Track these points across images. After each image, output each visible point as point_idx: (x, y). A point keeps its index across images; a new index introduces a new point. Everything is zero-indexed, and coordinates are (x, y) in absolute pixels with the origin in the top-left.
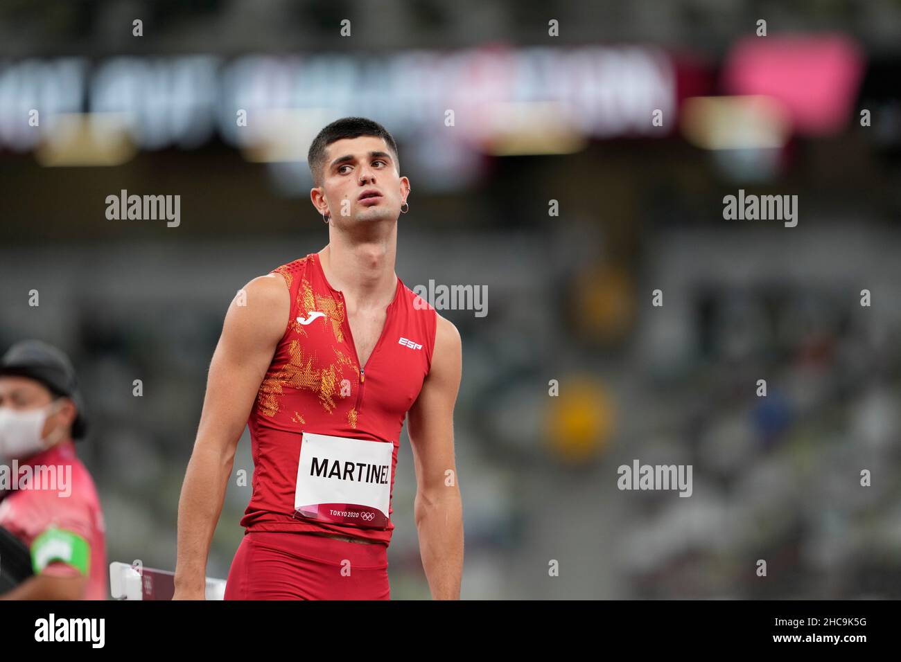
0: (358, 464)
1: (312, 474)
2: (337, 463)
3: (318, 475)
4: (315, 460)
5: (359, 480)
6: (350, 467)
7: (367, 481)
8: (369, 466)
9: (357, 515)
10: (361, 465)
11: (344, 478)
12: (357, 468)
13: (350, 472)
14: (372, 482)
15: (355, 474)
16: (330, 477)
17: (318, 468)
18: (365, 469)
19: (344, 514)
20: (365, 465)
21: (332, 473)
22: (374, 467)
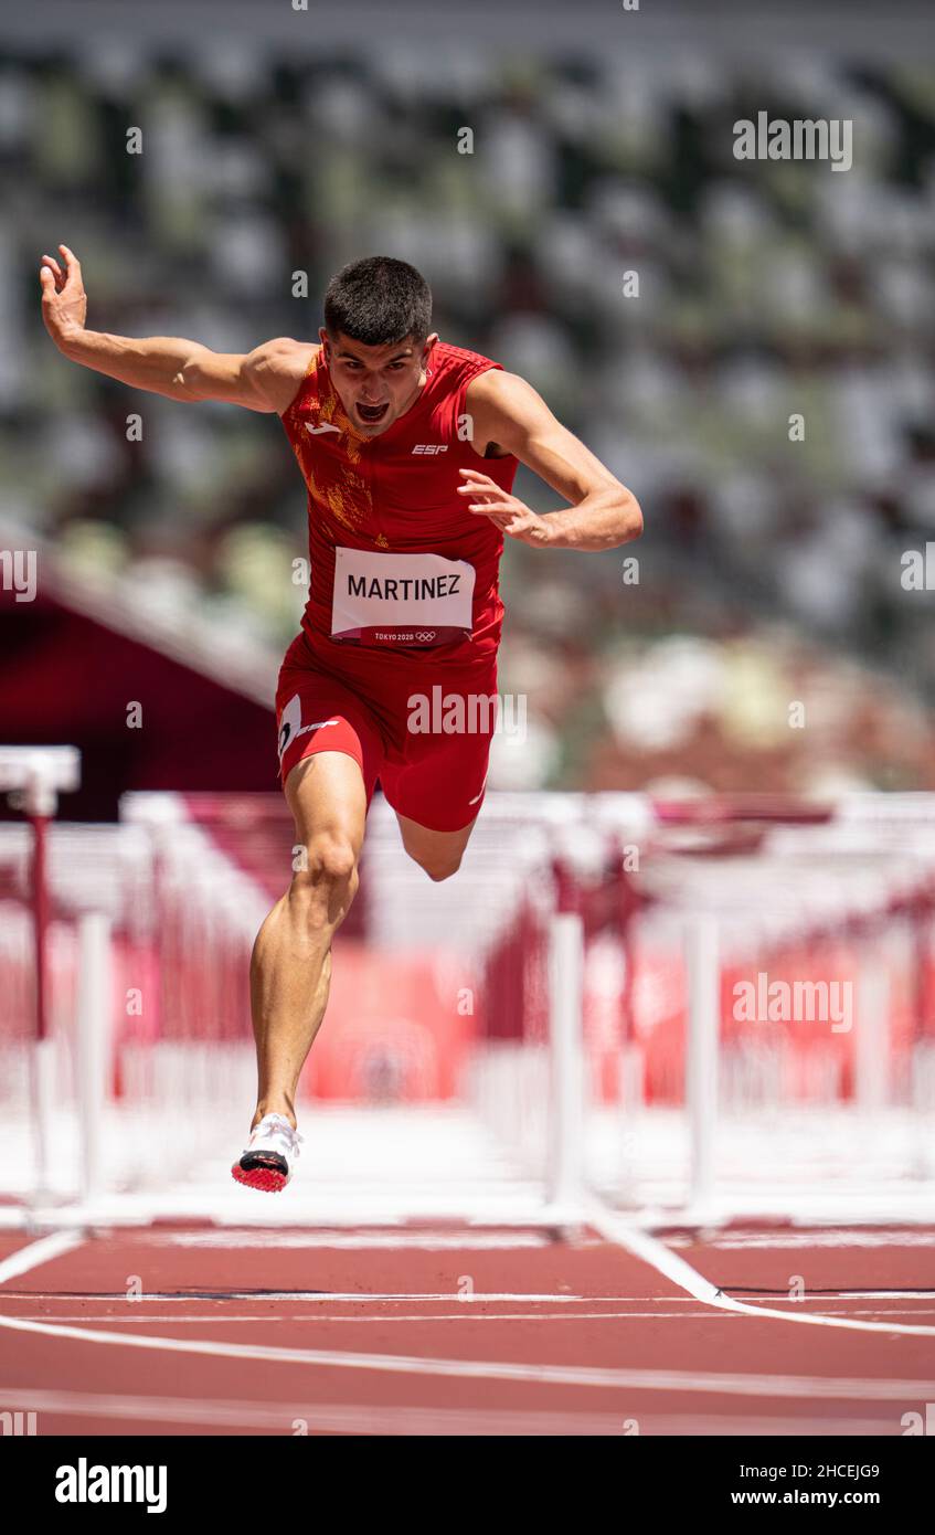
0: (401, 581)
1: (350, 593)
2: (375, 581)
3: (357, 593)
4: (351, 579)
5: (406, 598)
6: (391, 586)
7: (417, 598)
8: (417, 582)
9: (409, 637)
10: (406, 582)
11: (387, 598)
12: (401, 587)
13: (393, 591)
14: (423, 598)
15: (400, 591)
16: (370, 596)
17: (356, 586)
18: (412, 587)
19: (393, 637)
20: (411, 582)
21: (372, 593)
22: (425, 583)
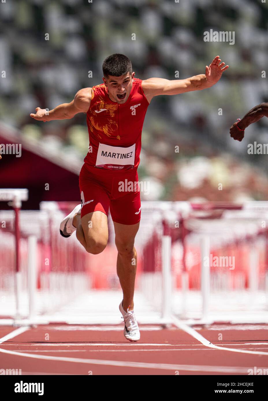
1: (102, 155)
2: (110, 153)
3: (104, 156)
4: (103, 152)
5: (118, 158)
7: (121, 158)
8: (122, 154)
9: (117, 167)
10: (119, 154)
11: (112, 157)
12: (117, 155)
13: (115, 156)
14: (123, 158)
17: (104, 154)
18: (120, 156)
19: (112, 167)
21: (108, 156)
22: (124, 155)
